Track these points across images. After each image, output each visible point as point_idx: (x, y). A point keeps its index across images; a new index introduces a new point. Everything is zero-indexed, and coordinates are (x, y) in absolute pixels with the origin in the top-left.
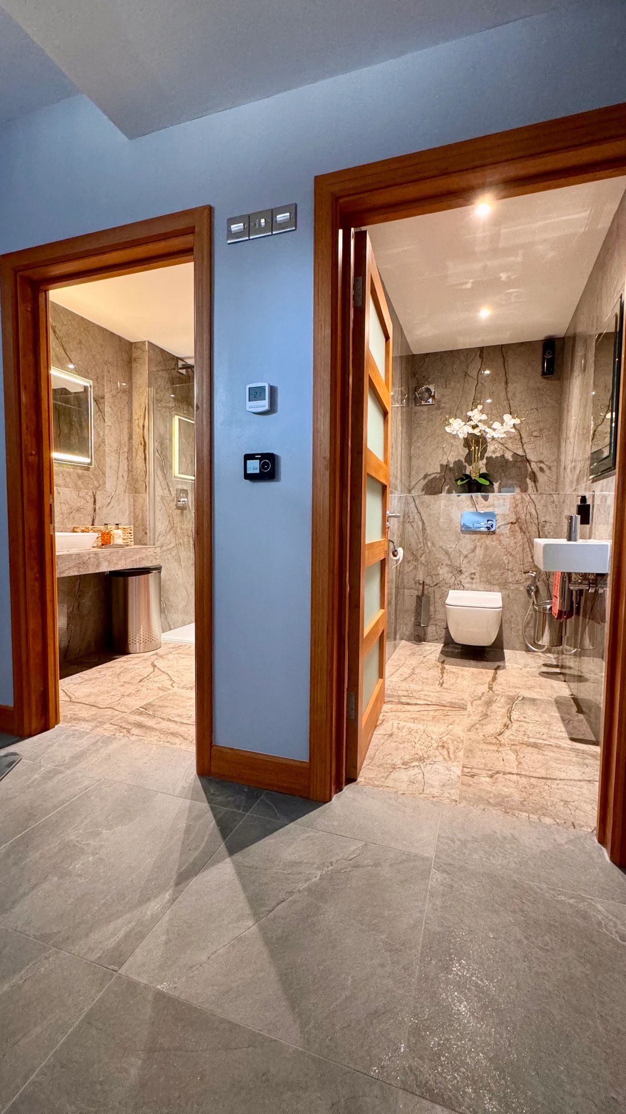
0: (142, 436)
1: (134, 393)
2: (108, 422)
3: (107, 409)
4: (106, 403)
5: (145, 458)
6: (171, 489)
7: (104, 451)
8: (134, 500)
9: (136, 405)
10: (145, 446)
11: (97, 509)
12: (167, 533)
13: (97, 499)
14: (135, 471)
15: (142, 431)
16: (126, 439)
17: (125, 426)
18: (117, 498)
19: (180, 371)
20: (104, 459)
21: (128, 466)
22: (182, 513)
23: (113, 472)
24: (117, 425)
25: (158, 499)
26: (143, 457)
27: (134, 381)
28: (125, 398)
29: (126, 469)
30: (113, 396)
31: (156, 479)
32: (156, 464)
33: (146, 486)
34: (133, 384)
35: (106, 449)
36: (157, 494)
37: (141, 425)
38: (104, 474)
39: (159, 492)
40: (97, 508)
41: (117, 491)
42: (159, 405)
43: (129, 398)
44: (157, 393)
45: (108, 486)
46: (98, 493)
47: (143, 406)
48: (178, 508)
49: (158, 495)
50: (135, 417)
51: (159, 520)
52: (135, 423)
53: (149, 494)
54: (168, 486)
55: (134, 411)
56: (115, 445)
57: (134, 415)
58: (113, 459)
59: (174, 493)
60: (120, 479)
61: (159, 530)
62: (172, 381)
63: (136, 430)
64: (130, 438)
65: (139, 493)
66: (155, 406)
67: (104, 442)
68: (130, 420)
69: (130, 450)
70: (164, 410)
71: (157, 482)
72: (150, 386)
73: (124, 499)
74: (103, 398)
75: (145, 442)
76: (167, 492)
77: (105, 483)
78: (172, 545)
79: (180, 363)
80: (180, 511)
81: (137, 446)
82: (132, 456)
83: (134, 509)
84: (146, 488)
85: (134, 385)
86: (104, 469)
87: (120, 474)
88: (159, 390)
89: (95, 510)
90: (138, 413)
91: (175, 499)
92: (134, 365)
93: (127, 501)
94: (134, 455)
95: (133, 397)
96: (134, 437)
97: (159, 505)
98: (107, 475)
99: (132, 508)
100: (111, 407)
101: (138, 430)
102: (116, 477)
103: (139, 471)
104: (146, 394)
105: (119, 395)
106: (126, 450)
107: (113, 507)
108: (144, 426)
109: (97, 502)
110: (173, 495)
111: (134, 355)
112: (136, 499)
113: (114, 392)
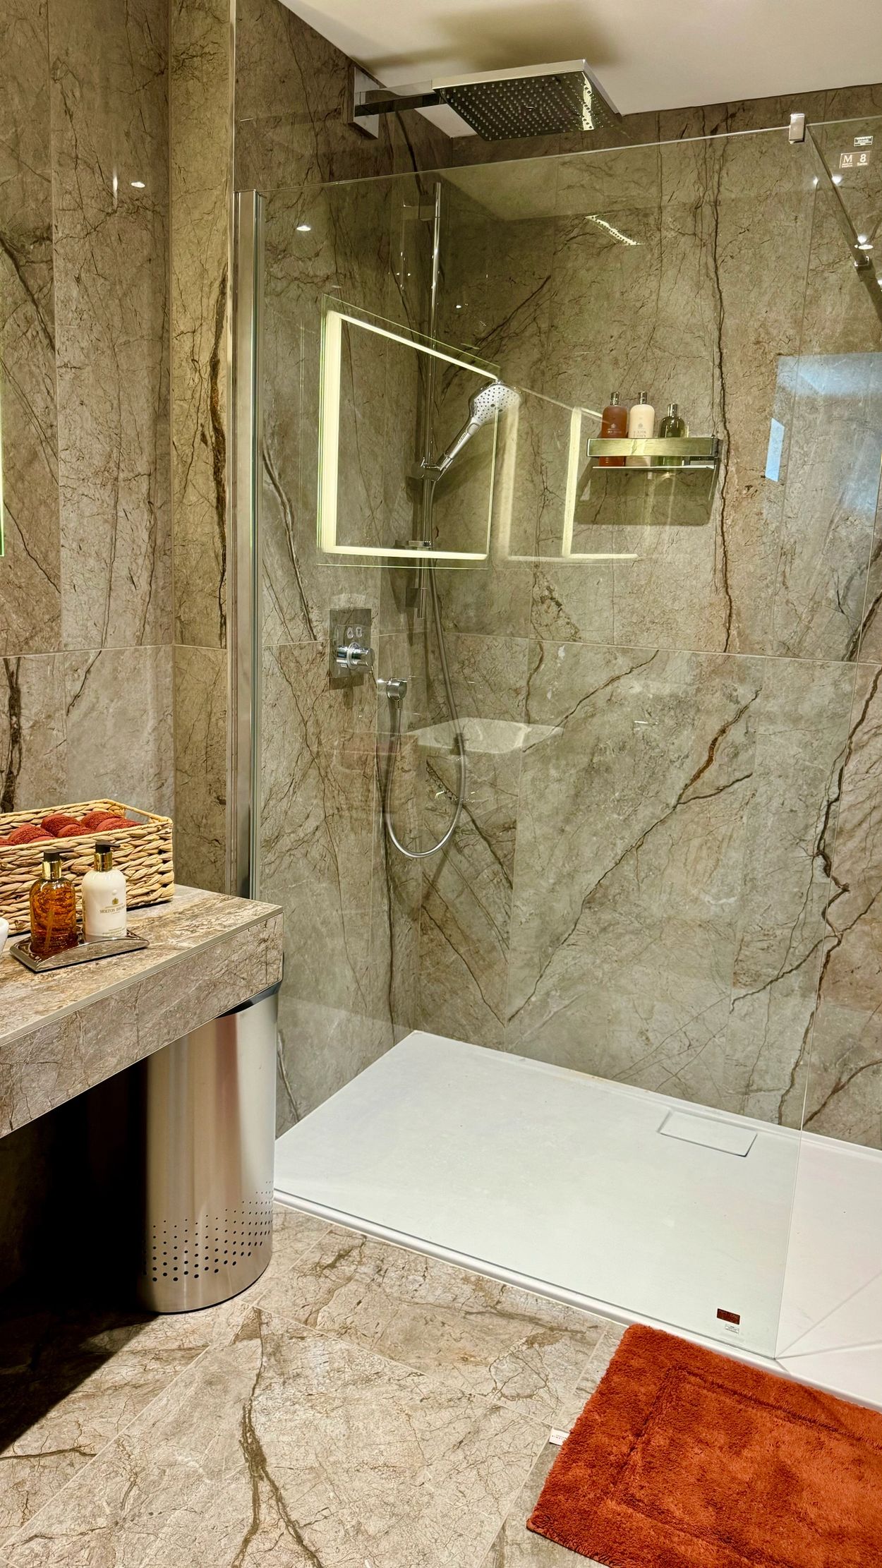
0: (205, 406)
1: (178, 216)
2: (70, 348)
3: (64, 290)
4: (58, 263)
5: (221, 501)
6: (314, 616)
7: (54, 477)
8: (176, 667)
9: (183, 270)
10: (219, 449)
11: (25, 731)
12: (295, 785)
13: (24, 689)
14: (178, 550)
15: (207, 385)
16: (144, 418)
17: (140, 360)
18: (107, 671)
19: (359, 120)
20: (54, 514)
21: (152, 532)
22: (348, 701)
23: (92, 562)
24: (105, 361)
25: (267, 660)
26: (213, 496)
27: (177, 159)
28: (140, 237)
29: (145, 547)
30: (93, 230)
31: (264, 584)
32: (263, 525)
33: (223, 617)
34: (174, 174)
35: (62, 470)
36: (263, 641)
37: (205, 358)
38: (52, 577)
39: (273, 632)
40: (25, 725)
41: (110, 642)
42: (275, 269)
43: (155, 241)
44: (270, 218)
45: (70, 626)
46: (31, 662)
47: (214, 274)
48: (335, 683)
49: (269, 648)
50: (181, 322)
51: (269, 741)
52: (182, 347)
53: (235, 647)
54: (306, 607)
55: (175, 293)
56: (98, 449)
57: (176, 312)
58: (88, 508)
59: (322, 626)
60: (123, 589)
61: (270, 780)
62: (328, 165)
63: (183, 378)
64: (161, 413)
65: (194, 641)
66: (263, 276)
67: (49, 439)
68: (162, 337)
69: (160, 467)
70: (293, 291)
71: (266, 596)
72: (242, 183)
73: (136, 671)
74: (44, 237)
75: (218, 431)
76: (298, 628)
77: (56, 618)
78: (311, 824)
79: (362, 86)
80: (340, 692)
81: (188, 451)
82: (168, 490)
83: (175, 703)
84: (223, 624)
85: (176, 178)
86: (52, 556)
87: (121, 569)
88: (278, 204)
89: (16, 737)
90: (194, 307)
91: (328, 650)
92: (178, 88)
93: (148, 675)
94: (176, 485)
95: (174, 236)
96: (176, 408)
97: (271, 687)
98: (65, 585)
99: (168, 700)
100: (78, 279)
101: (191, 378)
102: (103, 584)
103: (194, 553)
104: (224, 221)
105: (113, 225)
106: (142, 466)
107: (92, 708)
108: (215, 364)
109: (24, 700)
110: (321, 639)
111: (179, 41)
112: (183, 665)
113: (92, 212)
